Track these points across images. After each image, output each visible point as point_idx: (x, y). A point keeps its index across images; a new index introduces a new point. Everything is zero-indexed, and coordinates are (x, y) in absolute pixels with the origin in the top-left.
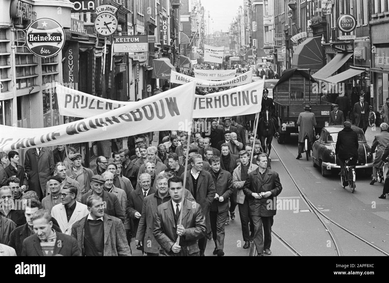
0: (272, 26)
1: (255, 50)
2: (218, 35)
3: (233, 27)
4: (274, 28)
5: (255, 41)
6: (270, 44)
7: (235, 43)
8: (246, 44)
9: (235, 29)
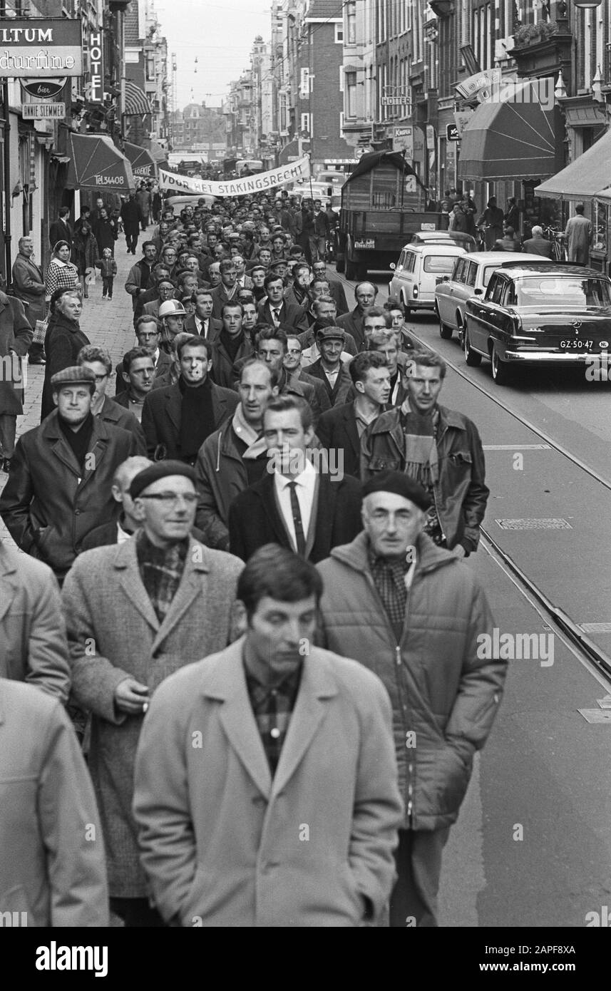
0: (368, 71)
1: (308, 141)
2: (195, 115)
3: (239, 90)
4: (374, 74)
5: (306, 117)
6: (359, 119)
7: (242, 129)
8: (276, 128)
9: (242, 95)
